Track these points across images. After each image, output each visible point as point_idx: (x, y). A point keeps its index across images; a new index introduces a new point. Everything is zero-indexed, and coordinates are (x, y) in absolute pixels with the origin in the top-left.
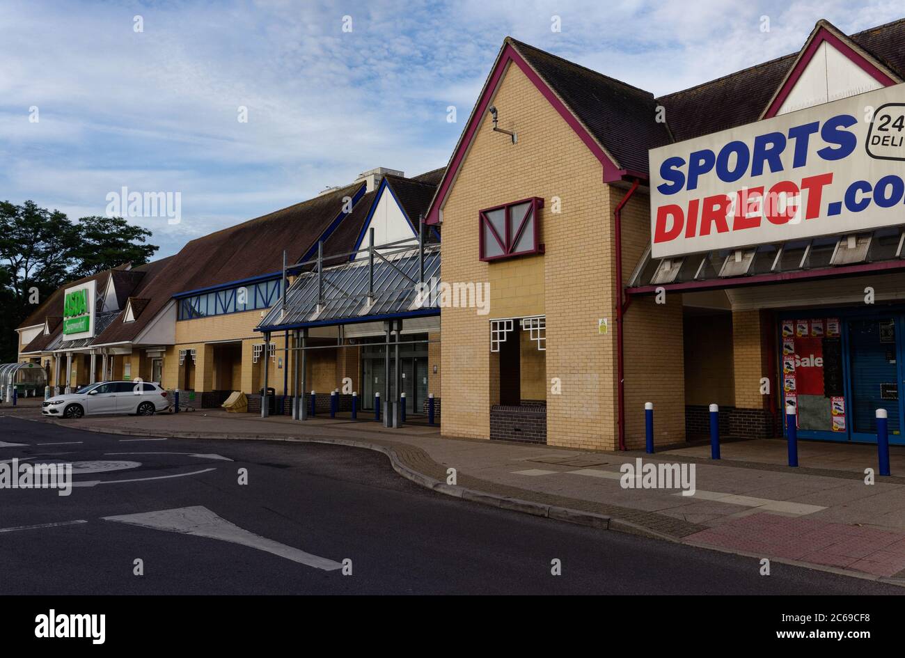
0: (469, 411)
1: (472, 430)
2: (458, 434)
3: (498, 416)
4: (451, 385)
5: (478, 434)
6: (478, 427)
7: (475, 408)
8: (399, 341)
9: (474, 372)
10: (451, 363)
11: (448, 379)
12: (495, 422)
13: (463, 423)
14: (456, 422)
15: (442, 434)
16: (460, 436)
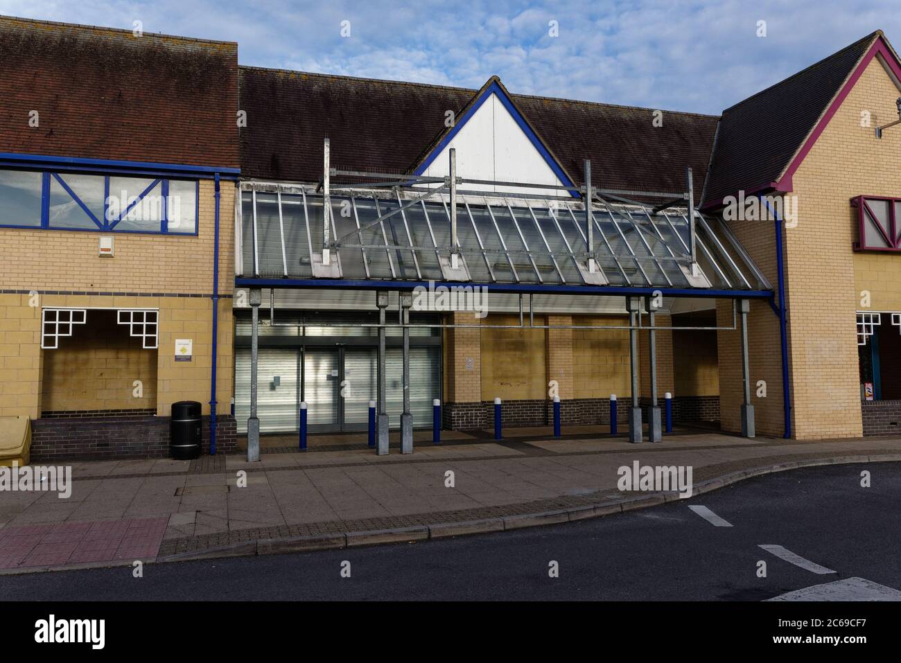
0: (835, 409)
1: (840, 429)
2: (822, 435)
3: (872, 411)
5: (847, 432)
6: (848, 425)
7: (843, 404)
9: (840, 366)
10: (808, 356)
11: (804, 374)
12: (869, 418)
13: (826, 423)
14: (819, 423)
15: (797, 438)
16: (824, 437)
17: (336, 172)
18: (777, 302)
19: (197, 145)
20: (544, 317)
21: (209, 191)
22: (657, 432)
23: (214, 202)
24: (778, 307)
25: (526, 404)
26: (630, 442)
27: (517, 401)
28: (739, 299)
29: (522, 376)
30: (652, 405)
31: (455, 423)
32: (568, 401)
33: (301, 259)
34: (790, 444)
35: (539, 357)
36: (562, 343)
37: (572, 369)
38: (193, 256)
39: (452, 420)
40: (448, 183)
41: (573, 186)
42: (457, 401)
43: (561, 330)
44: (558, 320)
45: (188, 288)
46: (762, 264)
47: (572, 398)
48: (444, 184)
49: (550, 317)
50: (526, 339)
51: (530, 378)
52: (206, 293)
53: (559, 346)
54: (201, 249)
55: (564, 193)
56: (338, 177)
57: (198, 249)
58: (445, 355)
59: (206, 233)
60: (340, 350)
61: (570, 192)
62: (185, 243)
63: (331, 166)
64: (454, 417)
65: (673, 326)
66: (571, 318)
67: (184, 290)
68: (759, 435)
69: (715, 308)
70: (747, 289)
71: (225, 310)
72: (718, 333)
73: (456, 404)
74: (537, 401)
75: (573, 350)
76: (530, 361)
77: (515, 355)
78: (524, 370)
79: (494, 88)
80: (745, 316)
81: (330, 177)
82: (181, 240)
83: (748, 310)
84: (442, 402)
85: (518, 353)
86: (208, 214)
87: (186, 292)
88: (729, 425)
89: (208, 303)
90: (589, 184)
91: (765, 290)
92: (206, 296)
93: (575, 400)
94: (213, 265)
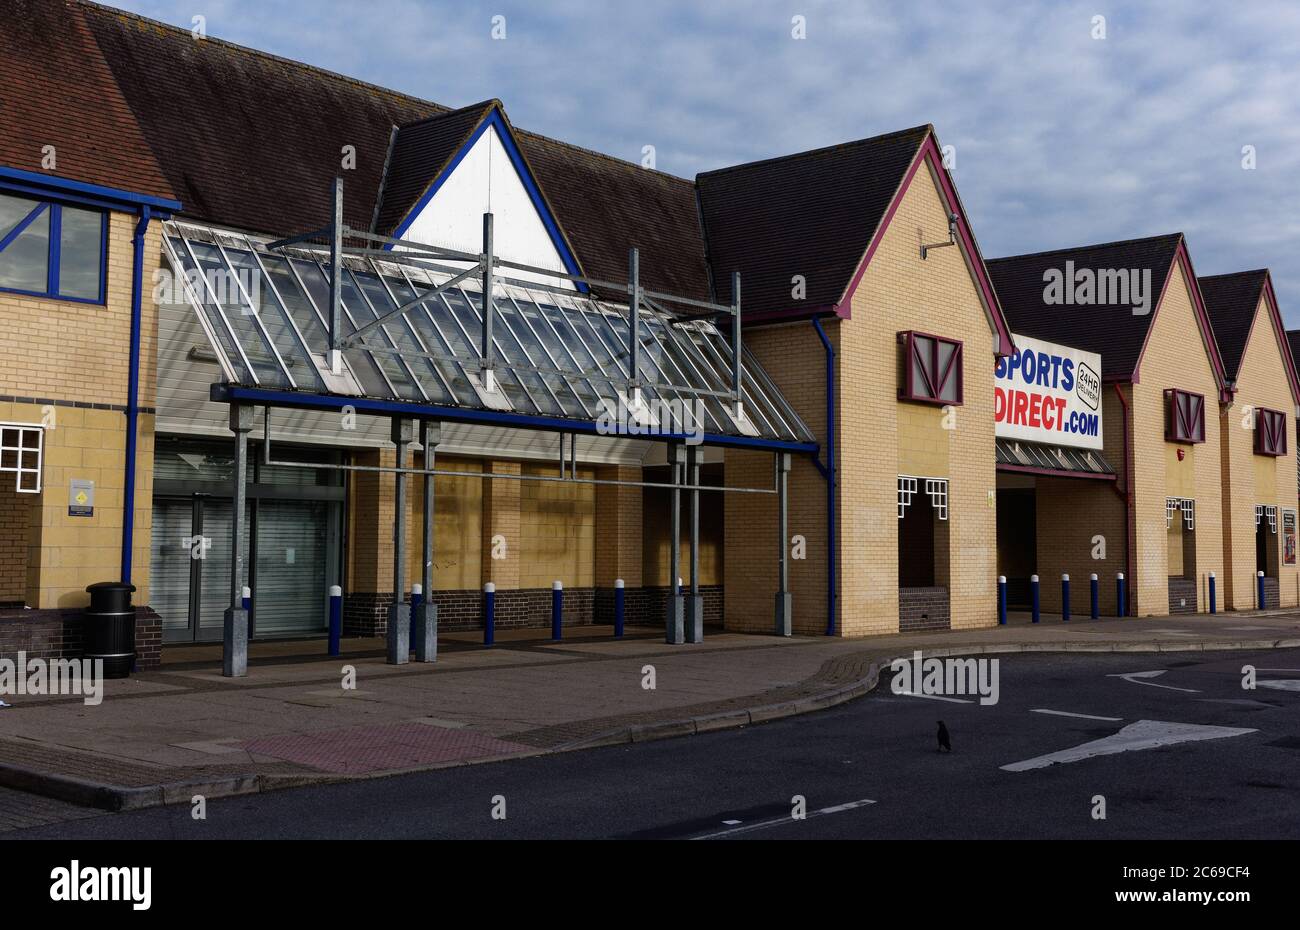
0: (876, 597)
1: (880, 623)
2: (864, 631)
3: (907, 600)
4: (854, 562)
5: (886, 627)
6: (887, 619)
7: (884, 592)
8: (700, 484)
9: (882, 544)
10: (855, 530)
11: (851, 553)
12: (904, 609)
13: (869, 615)
14: (861, 615)
15: (843, 635)
16: (866, 634)
17: (352, 233)
18: (822, 459)
19: (94, 149)
20: (485, 463)
21: (124, 232)
22: (699, 630)
23: (132, 252)
24: (826, 467)
25: (458, 597)
26: (668, 643)
27: (444, 592)
28: (781, 452)
29: (452, 553)
30: (693, 594)
31: (378, 625)
32: (513, 591)
33: (193, 350)
34: (836, 641)
35: (474, 521)
36: (507, 504)
37: (518, 543)
38: (99, 340)
39: (375, 621)
40: (484, 264)
41: (581, 275)
42: (379, 591)
43: (507, 482)
44: (504, 468)
45: (90, 392)
46: (801, 407)
47: (517, 588)
48: (478, 264)
49: (494, 463)
50: (459, 495)
51: (462, 557)
52: (117, 402)
53: (504, 508)
54: (111, 329)
55: (568, 284)
56: (353, 239)
57: (107, 328)
58: (351, 518)
59: (119, 303)
60: (196, 503)
61: (575, 283)
62: (87, 316)
63: (344, 222)
64: (378, 616)
65: (644, 482)
66: (519, 465)
67: (84, 396)
68: (795, 633)
69: (723, 461)
70: (790, 440)
71: (144, 433)
72: (726, 497)
73: (379, 595)
74: (471, 591)
75: (521, 515)
76: (462, 528)
77: (444, 520)
78: (454, 544)
79: (494, 118)
80: (785, 474)
81: (343, 238)
82: (81, 311)
83: (789, 469)
84: (345, 592)
85: (448, 517)
86: (122, 270)
87: (87, 400)
88: (738, 623)
89: (120, 419)
90: (636, 282)
91: (809, 443)
92: (116, 408)
93: (520, 591)
94: (128, 358)
